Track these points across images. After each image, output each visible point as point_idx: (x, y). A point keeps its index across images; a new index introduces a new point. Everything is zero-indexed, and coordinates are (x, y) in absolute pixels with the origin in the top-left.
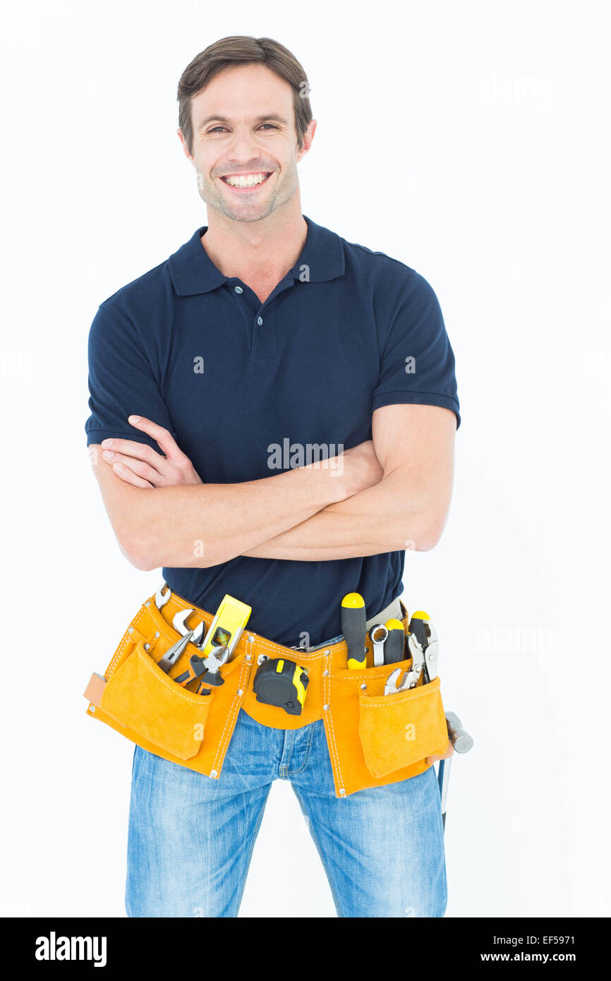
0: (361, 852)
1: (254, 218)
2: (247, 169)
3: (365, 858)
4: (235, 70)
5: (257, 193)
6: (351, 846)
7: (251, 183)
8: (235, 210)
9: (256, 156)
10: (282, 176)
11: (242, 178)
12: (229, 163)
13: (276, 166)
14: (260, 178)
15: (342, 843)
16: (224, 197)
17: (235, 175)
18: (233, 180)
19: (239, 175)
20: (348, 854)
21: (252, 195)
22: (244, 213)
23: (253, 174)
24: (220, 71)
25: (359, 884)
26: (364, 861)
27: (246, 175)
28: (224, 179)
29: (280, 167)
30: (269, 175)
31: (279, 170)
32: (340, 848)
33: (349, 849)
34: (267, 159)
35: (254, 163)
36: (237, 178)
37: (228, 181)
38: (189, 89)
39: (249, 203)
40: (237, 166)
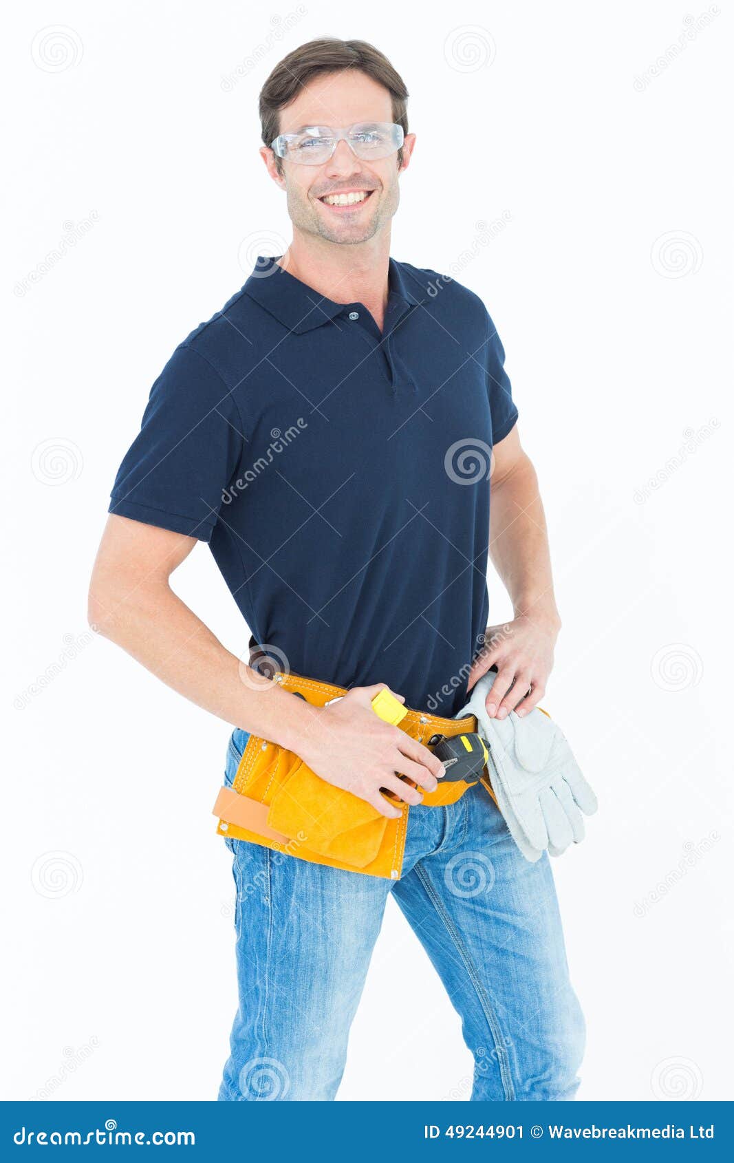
0: (514, 913)
1: (357, 239)
2: (348, 186)
3: (518, 918)
4: (329, 77)
5: (360, 212)
6: (500, 911)
7: (353, 201)
8: (336, 231)
9: (358, 170)
10: (385, 193)
11: (343, 196)
12: (328, 180)
13: (378, 183)
14: (362, 196)
15: (490, 912)
16: (322, 218)
17: (333, 194)
18: (331, 200)
19: (339, 194)
20: (497, 921)
21: (353, 214)
22: (346, 234)
23: (355, 192)
24: (312, 80)
25: (517, 951)
26: (519, 921)
27: (347, 193)
28: (322, 199)
29: (382, 185)
30: (370, 193)
31: (380, 188)
32: (486, 917)
33: (498, 915)
34: (367, 175)
35: (355, 178)
36: (336, 197)
37: (327, 200)
38: (276, 101)
39: (352, 223)
40: (337, 183)
